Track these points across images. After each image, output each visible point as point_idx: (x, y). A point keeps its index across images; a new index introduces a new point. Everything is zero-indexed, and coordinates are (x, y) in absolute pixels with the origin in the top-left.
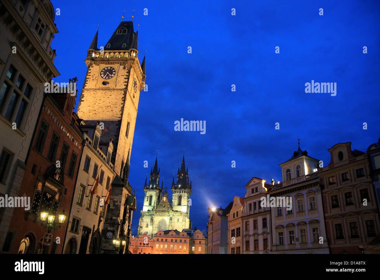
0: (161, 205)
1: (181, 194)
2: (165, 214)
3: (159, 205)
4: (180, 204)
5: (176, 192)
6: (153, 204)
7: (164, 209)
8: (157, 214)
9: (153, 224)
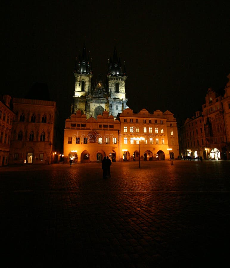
0: (96, 91)
3: (94, 91)
4: (117, 91)
5: (112, 79)
6: (86, 90)
7: (100, 96)
9: (89, 111)
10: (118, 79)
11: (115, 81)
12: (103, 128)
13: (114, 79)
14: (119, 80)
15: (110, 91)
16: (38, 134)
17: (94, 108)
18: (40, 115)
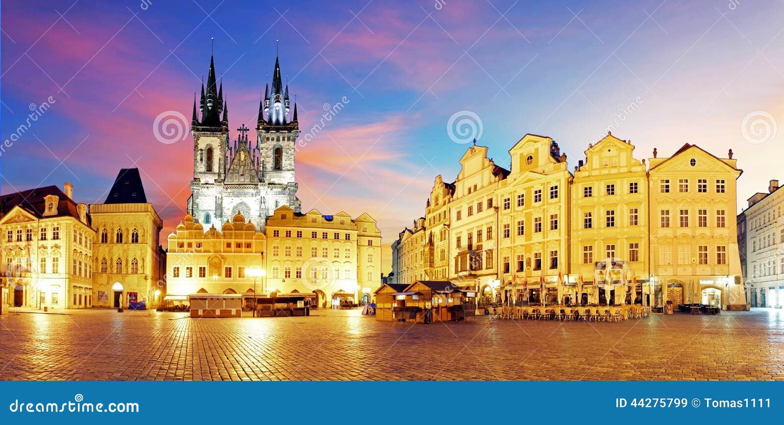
0: (234, 170)
1: (281, 143)
2: (246, 190)
3: (231, 171)
4: (278, 167)
5: (268, 139)
6: (216, 168)
7: (242, 180)
8: (229, 190)
9: (222, 214)
10: (281, 139)
11: (275, 142)
12: (243, 249)
13: (273, 139)
14: (284, 140)
15: (263, 168)
16: (127, 261)
17: (231, 207)
18: (128, 230)
